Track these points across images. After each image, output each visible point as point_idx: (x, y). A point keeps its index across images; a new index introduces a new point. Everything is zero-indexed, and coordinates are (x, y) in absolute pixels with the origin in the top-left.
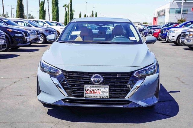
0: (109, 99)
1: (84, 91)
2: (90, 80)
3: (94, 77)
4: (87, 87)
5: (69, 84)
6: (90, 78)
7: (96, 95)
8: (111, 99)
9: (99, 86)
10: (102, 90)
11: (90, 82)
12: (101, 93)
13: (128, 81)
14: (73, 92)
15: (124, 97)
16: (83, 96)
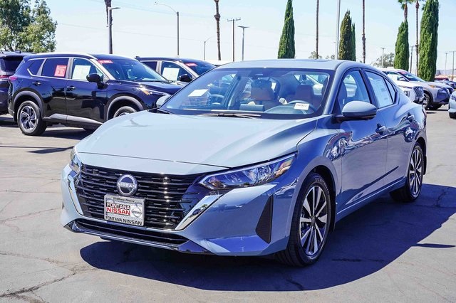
0: (144, 228)
1: (103, 206)
2: (116, 185)
3: (123, 181)
4: (109, 199)
5: (85, 191)
6: (116, 181)
7: (122, 217)
8: (148, 229)
9: (129, 198)
10: (133, 207)
11: (115, 189)
12: (132, 215)
13: (182, 195)
14: (91, 207)
15: (173, 227)
16: (102, 217)
